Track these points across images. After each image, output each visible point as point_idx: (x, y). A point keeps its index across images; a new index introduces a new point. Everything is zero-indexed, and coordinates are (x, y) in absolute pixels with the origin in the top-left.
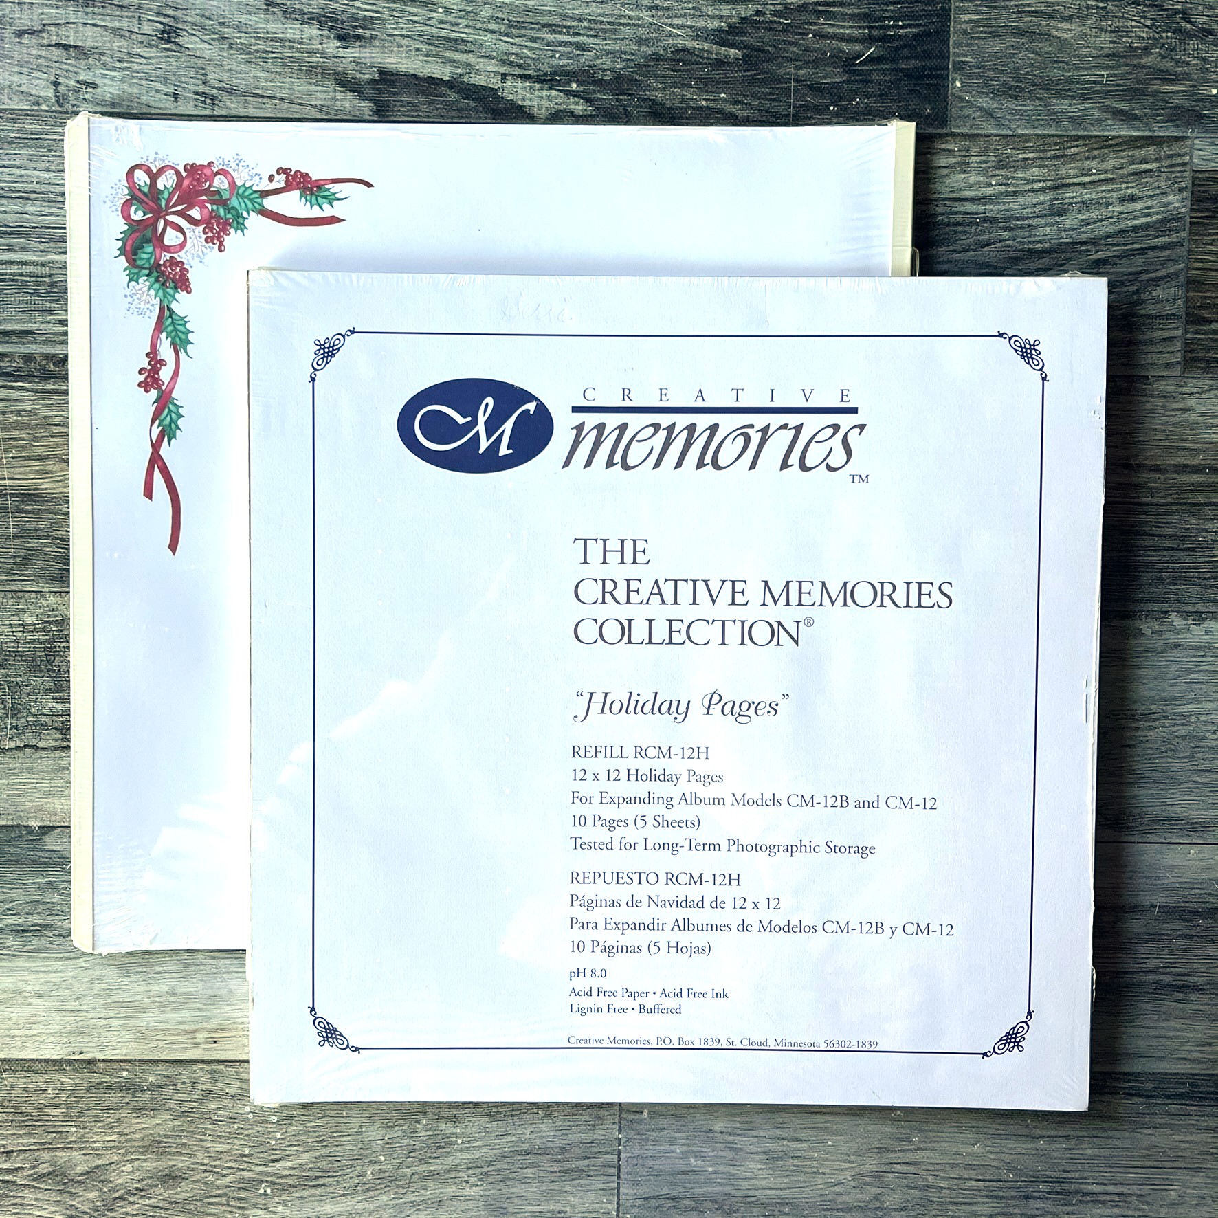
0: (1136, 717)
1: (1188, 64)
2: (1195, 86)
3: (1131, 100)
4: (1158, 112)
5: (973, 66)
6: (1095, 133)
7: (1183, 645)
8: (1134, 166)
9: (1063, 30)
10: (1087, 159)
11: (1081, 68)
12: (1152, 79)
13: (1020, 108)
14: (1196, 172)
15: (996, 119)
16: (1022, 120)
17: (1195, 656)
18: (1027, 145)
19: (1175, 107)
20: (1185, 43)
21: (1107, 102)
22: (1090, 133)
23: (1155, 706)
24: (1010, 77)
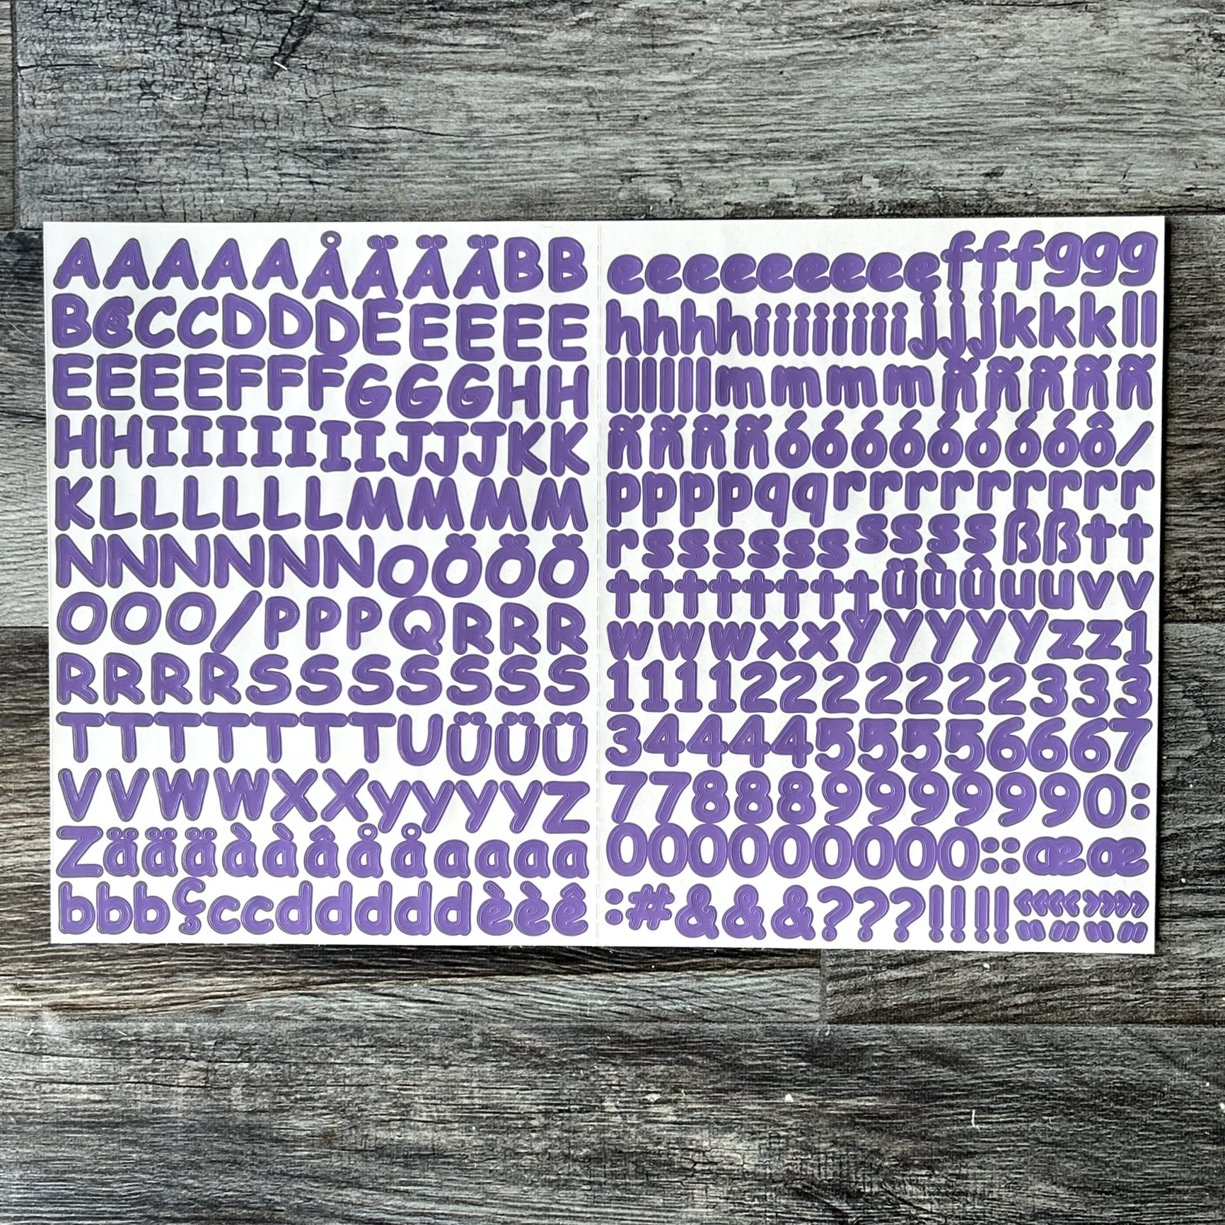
0: (883, 29)
1: (835, 1143)
2: (821, 1106)
3: (929, 1082)
4: (882, 1063)
5: (1198, 1137)
6: (986, 1028)
7: (808, 158)
8: (919, 974)
9: (1047, 1196)
10: (996, 986)
11: (1013, 1134)
12: (894, 1116)
13: (1117, 1069)
14: (812, 966)
15: (1155, 1050)
16: (1113, 1049)
17: (784, 140)
18: (1102, 1008)
19: (853, 1072)
20: (841, 1175)
21: (968, 1079)
22: (996, 1027)
23: (852, 50)
24: (1134, 1119)
